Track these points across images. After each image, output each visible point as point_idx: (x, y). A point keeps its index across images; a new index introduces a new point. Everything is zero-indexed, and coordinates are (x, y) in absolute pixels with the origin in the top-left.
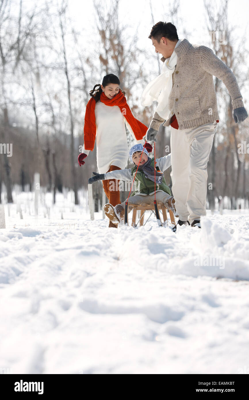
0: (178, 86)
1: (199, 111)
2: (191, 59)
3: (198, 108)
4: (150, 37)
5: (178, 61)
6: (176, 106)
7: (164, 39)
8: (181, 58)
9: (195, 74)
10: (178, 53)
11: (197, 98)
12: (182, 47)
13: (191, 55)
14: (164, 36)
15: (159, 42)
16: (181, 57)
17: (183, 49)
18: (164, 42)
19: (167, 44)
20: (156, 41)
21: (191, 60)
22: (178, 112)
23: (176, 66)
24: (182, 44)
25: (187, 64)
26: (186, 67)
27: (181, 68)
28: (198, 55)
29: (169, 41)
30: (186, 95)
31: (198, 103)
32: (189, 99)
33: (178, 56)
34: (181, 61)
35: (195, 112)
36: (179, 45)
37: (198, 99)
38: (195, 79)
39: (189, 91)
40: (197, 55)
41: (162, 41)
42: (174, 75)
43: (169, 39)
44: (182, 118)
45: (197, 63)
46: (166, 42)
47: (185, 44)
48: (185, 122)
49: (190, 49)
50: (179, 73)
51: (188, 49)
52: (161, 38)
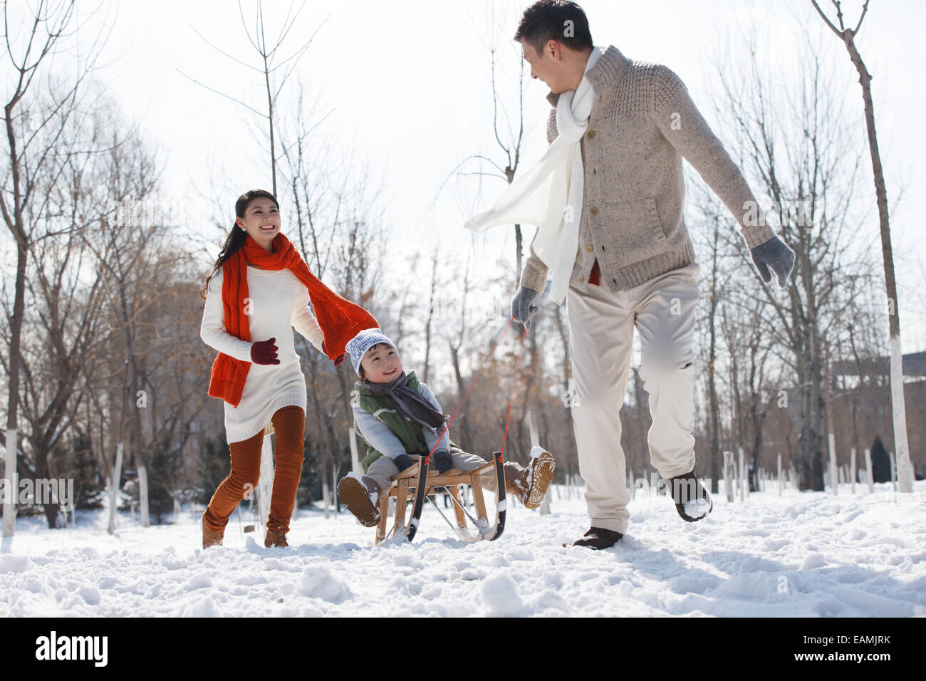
0: (595, 171)
1: (661, 237)
2: (628, 98)
3: (655, 231)
4: (518, 38)
5: (594, 106)
6: (598, 227)
7: (554, 45)
8: (604, 97)
9: (640, 139)
10: (596, 82)
11: (652, 203)
12: (607, 68)
13: (631, 87)
14: (554, 38)
15: (540, 51)
16: (602, 93)
17: (610, 73)
18: (553, 53)
19: (560, 59)
20: (532, 49)
21: (630, 101)
22: (602, 244)
23: (589, 118)
24: (604, 59)
25: (617, 113)
26: (616, 121)
27: (602, 125)
28: (648, 89)
29: (566, 51)
30: (620, 197)
31: (655, 215)
32: (631, 208)
33: (596, 90)
34: (603, 105)
35: (649, 242)
36: (598, 63)
37: (654, 206)
38: (641, 152)
39: (629, 186)
40: (645, 88)
41: (548, 49)
42: (586, 143)
43: (567, 47)
44: (614, 261)
45: (643, 110)
46: (560, 53)
47: (612, 60)
48: (624, 271)
49: (626, 73)
50: (596, 136)
51: (620, 71)
52: (547, 43)
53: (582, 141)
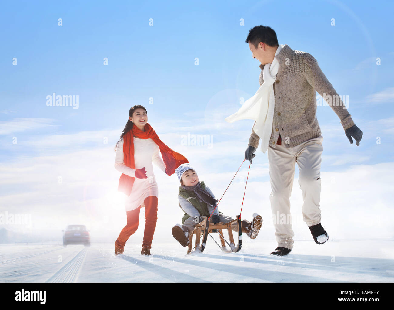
0: (279, 97)
1: (307, 125)
2: (293, 66)
3: (305, 122)
4: (247, 41)
5: (279, 70)
6: (281, 121)
7: (262, 44)
8: (283, 67)
9: (298, 84)
10: (280, 60)
12: (284, 54)
13: (294, 62)
14: (263, 41)
15: (256, 47)
16: (283, 65)
17: (286, 56)
18: (262, 48)
19: (265, 50)
20: (253, 46)
21: (294, 68)
22: (282, 128)
23: (277, 75)
24: (283, 50)
25: (289, 73)
26: (288, 76)
27: (283, 78)
28: (302, 63)
29: (267, 47)
30: (290, 108)
31: (304, 115)
32: (295, 113)
33: (280, 63)
34: (283, 70)
35: (302, 127)
36: (281, 52)
37: (304, 112)
38: (299, 89)
39: (294, 104)
40: (300, 62)
41: (260, 46)
42: (275, 85)
43: (268, 45)
44: (287, 135)
45: (300, 71)
46: (265, 48)
47: (287, 50)
48: (292, 139)
49: (293, 56)
50: (280, 83)
51: (290, 55)
52: (259, 43)
53: (274, 84)
